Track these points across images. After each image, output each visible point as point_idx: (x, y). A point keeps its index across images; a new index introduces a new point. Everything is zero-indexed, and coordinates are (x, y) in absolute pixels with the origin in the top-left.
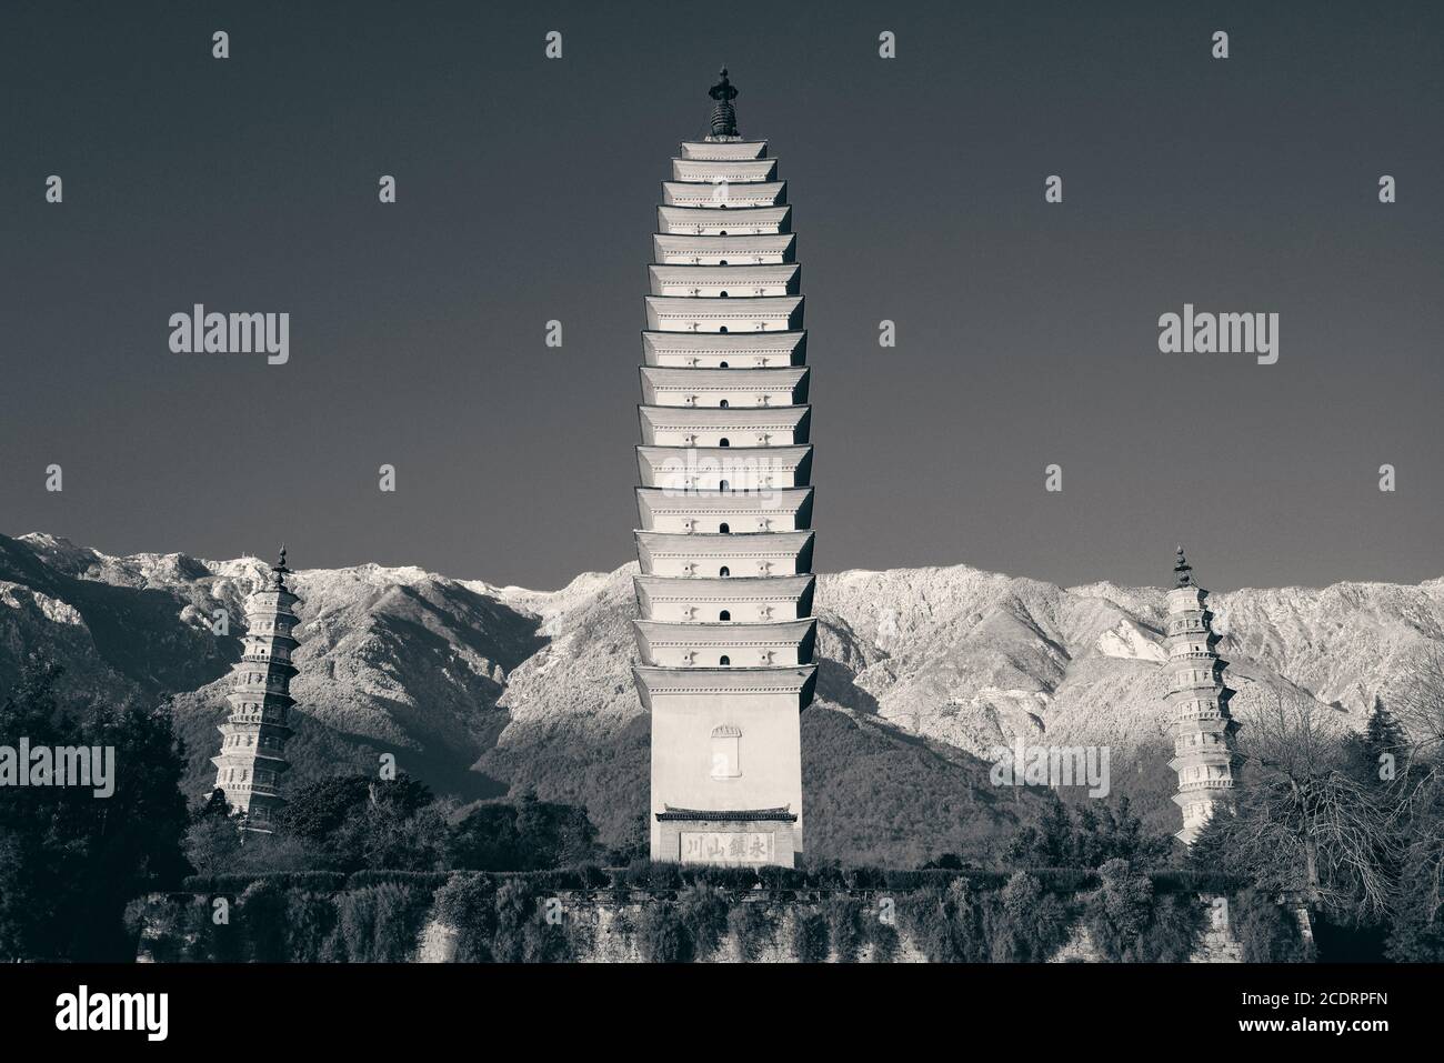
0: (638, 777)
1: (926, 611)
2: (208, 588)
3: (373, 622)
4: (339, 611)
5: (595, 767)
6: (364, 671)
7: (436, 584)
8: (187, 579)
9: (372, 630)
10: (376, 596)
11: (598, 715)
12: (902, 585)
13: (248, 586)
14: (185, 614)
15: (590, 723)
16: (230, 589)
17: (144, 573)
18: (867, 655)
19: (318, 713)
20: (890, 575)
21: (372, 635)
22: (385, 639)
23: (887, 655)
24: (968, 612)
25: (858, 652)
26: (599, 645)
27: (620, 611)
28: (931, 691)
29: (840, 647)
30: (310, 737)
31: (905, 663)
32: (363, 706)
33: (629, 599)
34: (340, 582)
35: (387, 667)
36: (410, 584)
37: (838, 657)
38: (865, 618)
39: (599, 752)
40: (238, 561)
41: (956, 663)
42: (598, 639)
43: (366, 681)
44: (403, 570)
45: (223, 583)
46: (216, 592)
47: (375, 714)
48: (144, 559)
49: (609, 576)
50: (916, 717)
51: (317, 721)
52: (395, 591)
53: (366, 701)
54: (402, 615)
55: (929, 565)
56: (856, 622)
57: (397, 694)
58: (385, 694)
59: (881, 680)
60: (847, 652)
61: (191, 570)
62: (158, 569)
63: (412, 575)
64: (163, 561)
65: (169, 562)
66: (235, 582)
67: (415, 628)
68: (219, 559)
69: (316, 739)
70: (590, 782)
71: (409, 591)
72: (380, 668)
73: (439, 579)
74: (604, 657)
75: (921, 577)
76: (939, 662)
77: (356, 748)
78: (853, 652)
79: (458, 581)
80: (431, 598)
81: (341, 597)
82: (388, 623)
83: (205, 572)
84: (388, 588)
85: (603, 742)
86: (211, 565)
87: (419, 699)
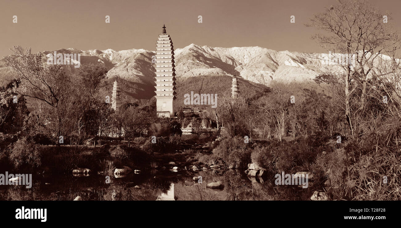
0: (189, 89)
1: (250, 55)
2: (103, 56)
3: (135, 61)
4: (128, 58)
5: (181, 88)
6: (134, 70)
7: (147, 52)
8: (99, 54)
9: (135, 62)
10: (135, 56)
11: (181, 77)
12: (245, 50)
13: (110, 55)
14: (99, 60)
15: (180, 79)
16: (107, 55)
17: (90, 54)
18: (237, 64)
19: (125, 79)
20: (242, 48)
21: (135, 63)
22: (138, 64)
23: (242, 64)
24: (258, 56)
25: (235, 63)
26: (181, 63)
27: (185, 56)
28: (250, 71)
29: (232, 62)
30: (124, 83)
31: (245, 66)
32: (135, 77)
33: (187, 54)
34: (128, 53)
35: (138, 69)
36: (142, 53)
37: (231, 64)
38: (237, 57)
39: (181, 85)
40: (108, 50)
41: (256, 66)
42: (181, 62)
43: (134, 72)
44: (140, 50)
45: (105, 54)
46: (104, 56)
47: (137, 78)
48: (90, 51)
49: (182, 49)
50: (247, 76)
51: (125, 80)
52: (139, 54)
53: (135, 76)
54: (141, 59)
55: (251, 46)
56: (235, 57)
57: (141, 74)
58: (138, 74)
59: (240, 69)
60: (233, 63)
61: (99, 52)
62: (93, 53)
63: (142, 51)
64: (93, 51)
65: (95, 51)
66: (107, 54)
67: (144, 61)
68: (104, 50)
69: (126, 84)
70: (180, 90)
71: (142, 54)
72: (137, 69)
73: (148, 51)
74: (182, 66)
75: (249, 49)
76: (252, 65)
77: (134, 85)
78: (234, 63)
79: (152, 51)
80: (146, 55)
81: (128, 56)
82: (138, 61)
83: (101, 53)
84: (137, 54)
85: (183, 82)
86: (103, 51)
87: (146, 75)
